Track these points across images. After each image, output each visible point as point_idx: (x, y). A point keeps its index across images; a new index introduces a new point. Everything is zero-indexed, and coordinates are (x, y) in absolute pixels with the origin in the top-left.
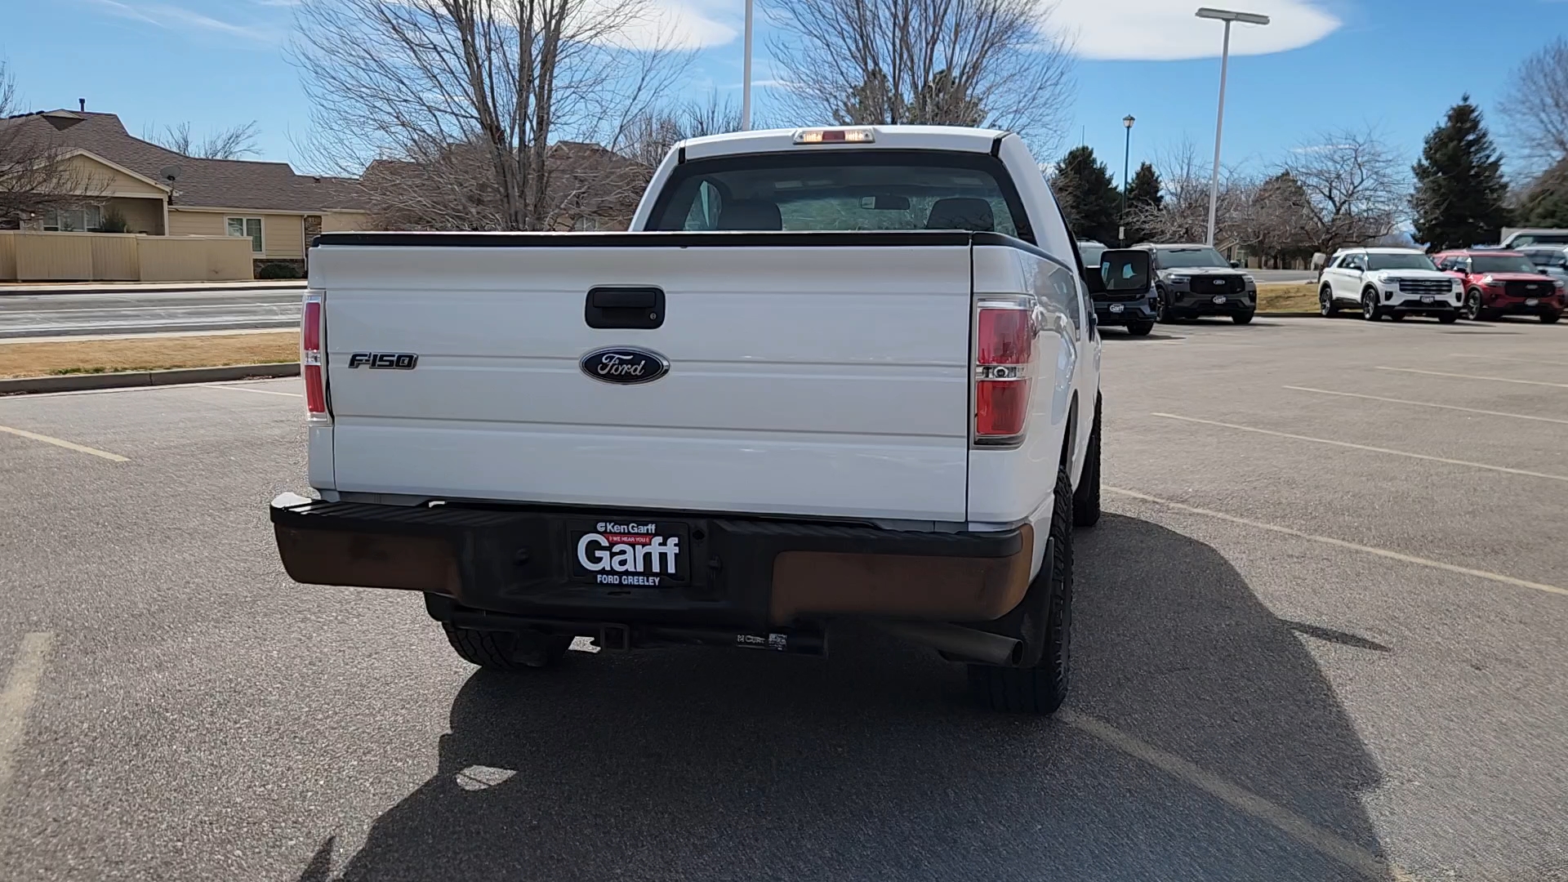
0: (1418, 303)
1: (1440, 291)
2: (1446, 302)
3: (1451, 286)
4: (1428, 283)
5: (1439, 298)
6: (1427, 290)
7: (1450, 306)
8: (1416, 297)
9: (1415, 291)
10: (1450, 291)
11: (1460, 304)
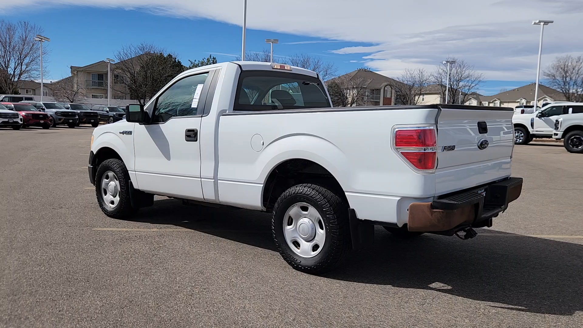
0: (8, 122)
1: (15, 118)
2: (18, 122)
3: (18, 116)
4: (10, 115)
5: (15, 120)
6: (11, 118)
7: (19, 123)
8: (7, 120)
9: (6, 118)
10: (18, 118)
11: (22, 123)
